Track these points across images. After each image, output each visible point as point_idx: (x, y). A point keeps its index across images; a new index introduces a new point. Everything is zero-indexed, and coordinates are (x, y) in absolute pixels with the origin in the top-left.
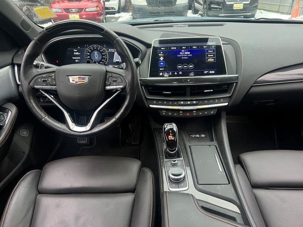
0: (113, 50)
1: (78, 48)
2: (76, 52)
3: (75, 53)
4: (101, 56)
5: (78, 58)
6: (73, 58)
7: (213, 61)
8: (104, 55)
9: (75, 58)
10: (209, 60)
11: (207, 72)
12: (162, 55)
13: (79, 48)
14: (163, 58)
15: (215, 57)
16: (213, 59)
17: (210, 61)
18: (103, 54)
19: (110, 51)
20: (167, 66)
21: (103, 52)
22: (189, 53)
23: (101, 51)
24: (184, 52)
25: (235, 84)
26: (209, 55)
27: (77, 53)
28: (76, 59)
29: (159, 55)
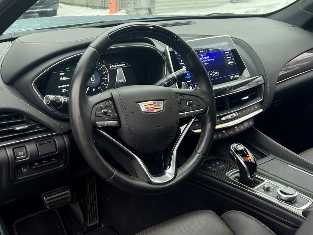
0: (116, 66)
1: (66, 70)
2: (62, 76)
3: (61, 79)
4: (99, 77)
5: (66, 86)
6: (59, 87)
7: (233, 63)
8: (103, 76)
9: (62, 86)
10: (229, 63)
11: (233, 76)
12: (183, 63)
13: (68, 70)
14: (186, 68)
15: (233, 59)
16: (232, 61)
17: (231, 64)
18: (102, 73)
19: (112, 68)
20: (193, 76)
21: (102, 71)
22: (208, 57)
23: (99, 69)
24: (204, 57)
25: (263, 85)
26: (227, 58)
27: (65, 78)
28: (64, 88)
29: (180, 64)
